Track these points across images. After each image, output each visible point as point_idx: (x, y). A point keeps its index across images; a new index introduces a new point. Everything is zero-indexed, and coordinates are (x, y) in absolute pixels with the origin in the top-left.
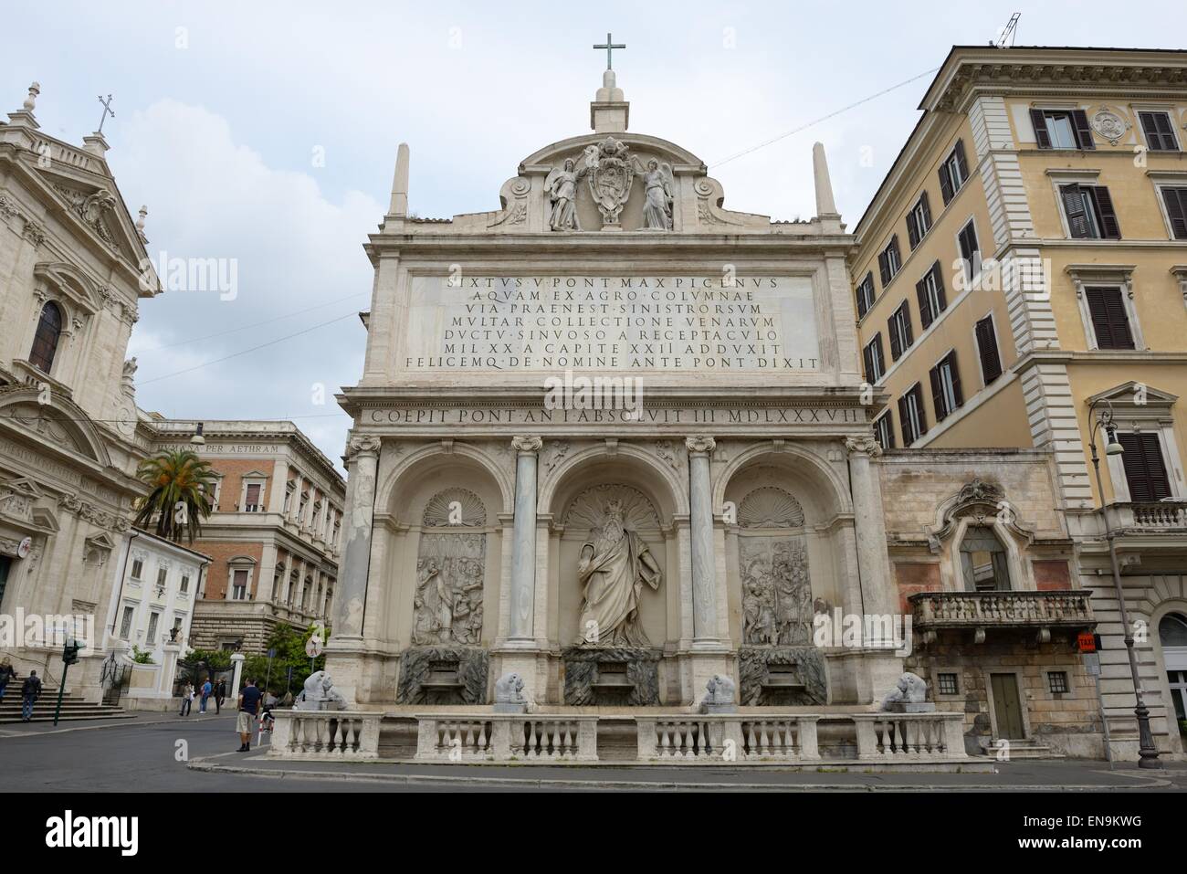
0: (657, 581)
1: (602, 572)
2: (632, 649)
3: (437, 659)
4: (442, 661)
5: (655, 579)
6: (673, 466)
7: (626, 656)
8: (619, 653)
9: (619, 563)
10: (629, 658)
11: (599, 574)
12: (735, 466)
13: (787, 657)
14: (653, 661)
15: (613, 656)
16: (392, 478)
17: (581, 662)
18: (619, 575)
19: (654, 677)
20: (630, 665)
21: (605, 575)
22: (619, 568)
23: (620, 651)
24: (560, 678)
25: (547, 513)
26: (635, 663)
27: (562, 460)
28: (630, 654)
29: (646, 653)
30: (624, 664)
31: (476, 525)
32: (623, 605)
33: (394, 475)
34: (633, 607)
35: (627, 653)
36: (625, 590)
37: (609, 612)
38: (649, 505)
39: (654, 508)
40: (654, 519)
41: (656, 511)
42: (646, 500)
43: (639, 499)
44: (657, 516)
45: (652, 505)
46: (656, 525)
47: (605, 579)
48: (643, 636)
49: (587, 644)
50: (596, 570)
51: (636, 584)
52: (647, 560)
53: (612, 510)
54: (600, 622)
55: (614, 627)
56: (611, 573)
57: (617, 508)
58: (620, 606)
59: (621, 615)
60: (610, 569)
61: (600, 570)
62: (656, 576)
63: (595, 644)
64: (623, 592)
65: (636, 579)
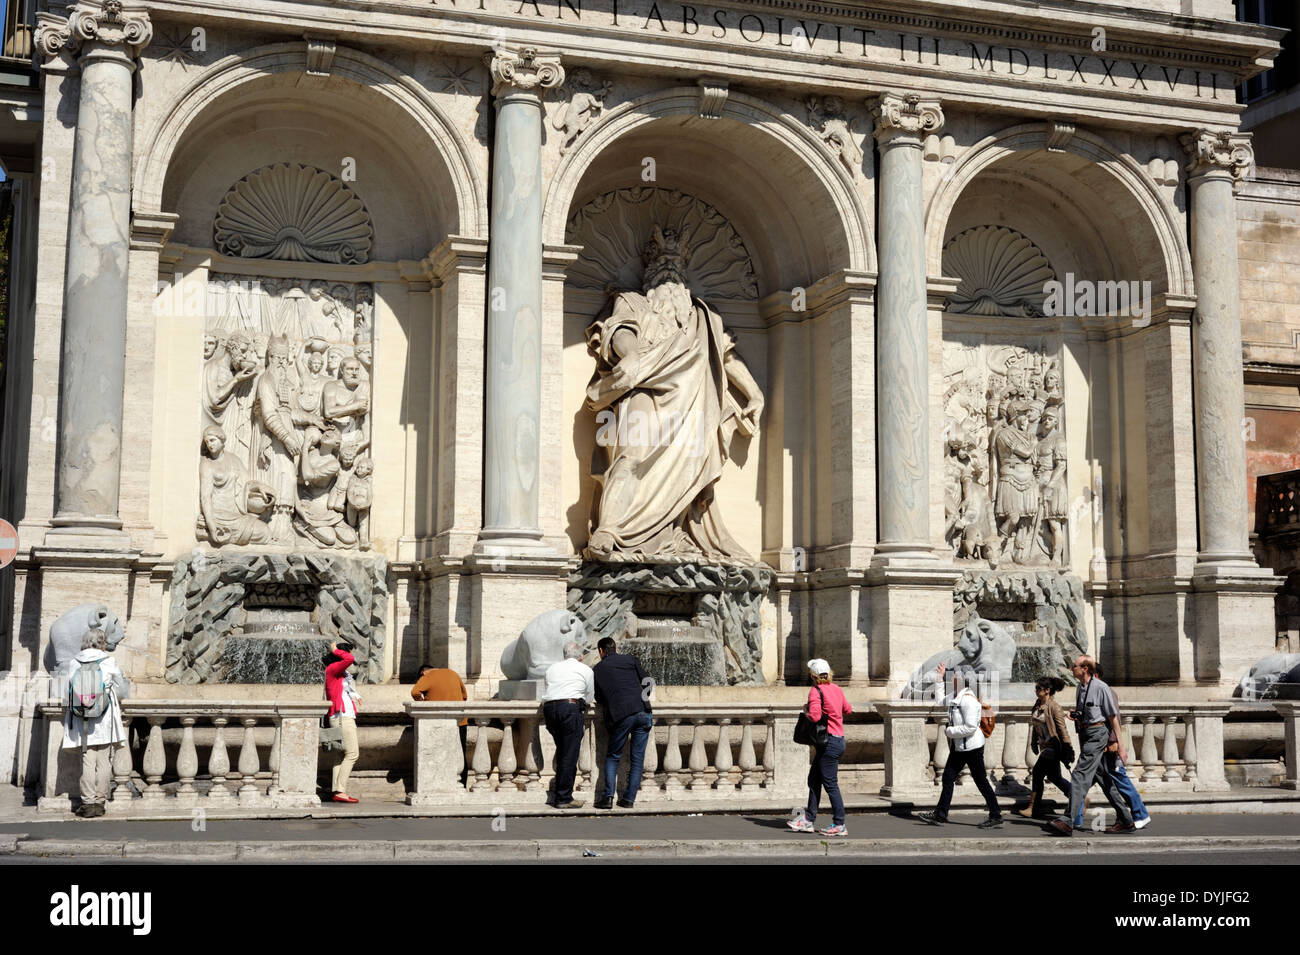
0: (757, 417)
1: (651, 392)
3: (267, 577)
4: (279, 585)
5: (752, 412)
6: (842, 158)
7: (701, 578)
8: (688, 572)
9: (692, 377)
11: (644, 394)
12: (970, 172)
13: (1019, 589)
14: (754, 592)
16: (175, 122)
19: (755, 625)
20: (707, 599)
21: (659, 399)
22: (691, 384)
23: (692, 568)
25: (561, 243)
26: (718, 593)
27: (596, 121)
28: (711, 576)
29: (745, 573)
30: (693, 597)
31: (344, 261)
32: (697, 468)
33: (180, 115)
34: (717, 471)
35: (705, 572)
37: (664, 481)
38: (735, 245)
39: (748, 254)
40: (744, 277)
41: (750, 260)
42: (730, 232)
43: (713, 227)
44: (753, 272)
45: (742, 244)
46: (748, 290)
47: (658, 407)
48: (727, 537)
49: (620, 551)
50: (637, 385)
51: (723, 421)
52: (733, 369)
53: (666, 249)
54: (647, 501)
55: (673, 515)
56: (674, 395)
57: (678, 245)
58: (689, 469)
59: (690, 488)
60: (672, 384)
61: (648, 385)
62: (755, 410)
63: (639, 552)
65: (724, 412)
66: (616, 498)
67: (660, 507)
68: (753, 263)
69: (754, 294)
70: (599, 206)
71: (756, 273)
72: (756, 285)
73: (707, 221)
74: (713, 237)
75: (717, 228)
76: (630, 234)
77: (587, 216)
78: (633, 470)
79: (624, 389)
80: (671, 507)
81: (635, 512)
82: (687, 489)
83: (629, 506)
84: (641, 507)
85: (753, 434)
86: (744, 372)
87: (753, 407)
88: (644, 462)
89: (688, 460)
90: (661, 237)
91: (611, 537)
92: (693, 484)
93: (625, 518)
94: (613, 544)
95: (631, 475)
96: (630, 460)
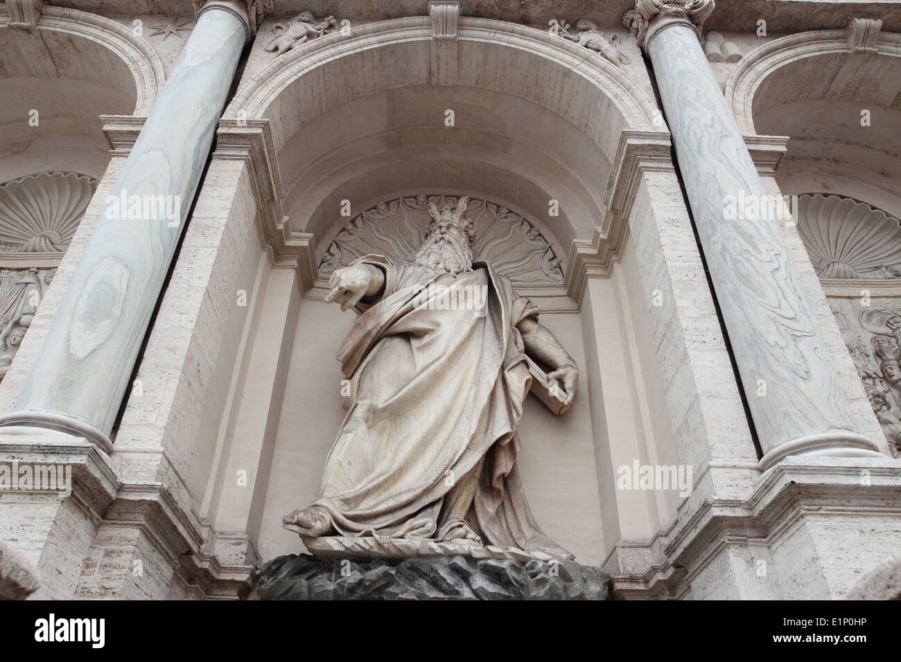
0: (569, 383)
1: (408, 336)
2: (505, 554)
5: (561, 379)
7: (480, 581)
8: (455, 570)
9: (459, 313)
10: (493, 588)
11: (398, 340)
15: (436, 583)
21: (415, 343)
23: (461, 562)
27: (313, 43)
28: (495, 575)
29: (554, 571)
32: (471, 424)
35: (486, 569)
36: (477, 382)
37: (424, 444)
38: (532, 237)
39: (547, 242)
40: (545, 264)
41: (550, 247)
42: (526, 227)
43: (506, 225)
44: (555, 257)
45: (540, 235)
46: (552, 275)
47: (415, 351)
48: (537, 534)
49: (341, 535)
50: (386, 327)
51: (509, 367)
52: (535, 339)
53: (441, 220)
54: (394, 469)
55: (440, 492)
56: (435, 335)
57: (454, 216)
58: (461, 427)
59: (464, 453)
60: (432, 323)
61: (401, 326)
62: (564, 375)
63: (369, 534)
64: (471, 388)
65: (512, 360)
66: (340, 458)
67: (418, 480)
68: (554, 250)
69: (559, 277)
70: (382, 212)
71: (558, 258)
72: (560, 268)
73: (500, 220)
74: (507, 233)
75: (512, 225)
76: (415, 232)
77: (368, 220)
78: (367, 420)
79: (369, 333)
80: (434, 479)
81: (375, 482)
82: (459, 454)
83: (367, 475)
84: (385, 477)
85: (566, 403)
86: (549, 340)
87: (560, 372)
88: (384, 409)
89: (460, 416)
90: (437, 213)
91: (324, 513)
92: (467, 448)
93: (357, 491)
94: (329, 523)
95: (364, 426)
96: (362, 405)
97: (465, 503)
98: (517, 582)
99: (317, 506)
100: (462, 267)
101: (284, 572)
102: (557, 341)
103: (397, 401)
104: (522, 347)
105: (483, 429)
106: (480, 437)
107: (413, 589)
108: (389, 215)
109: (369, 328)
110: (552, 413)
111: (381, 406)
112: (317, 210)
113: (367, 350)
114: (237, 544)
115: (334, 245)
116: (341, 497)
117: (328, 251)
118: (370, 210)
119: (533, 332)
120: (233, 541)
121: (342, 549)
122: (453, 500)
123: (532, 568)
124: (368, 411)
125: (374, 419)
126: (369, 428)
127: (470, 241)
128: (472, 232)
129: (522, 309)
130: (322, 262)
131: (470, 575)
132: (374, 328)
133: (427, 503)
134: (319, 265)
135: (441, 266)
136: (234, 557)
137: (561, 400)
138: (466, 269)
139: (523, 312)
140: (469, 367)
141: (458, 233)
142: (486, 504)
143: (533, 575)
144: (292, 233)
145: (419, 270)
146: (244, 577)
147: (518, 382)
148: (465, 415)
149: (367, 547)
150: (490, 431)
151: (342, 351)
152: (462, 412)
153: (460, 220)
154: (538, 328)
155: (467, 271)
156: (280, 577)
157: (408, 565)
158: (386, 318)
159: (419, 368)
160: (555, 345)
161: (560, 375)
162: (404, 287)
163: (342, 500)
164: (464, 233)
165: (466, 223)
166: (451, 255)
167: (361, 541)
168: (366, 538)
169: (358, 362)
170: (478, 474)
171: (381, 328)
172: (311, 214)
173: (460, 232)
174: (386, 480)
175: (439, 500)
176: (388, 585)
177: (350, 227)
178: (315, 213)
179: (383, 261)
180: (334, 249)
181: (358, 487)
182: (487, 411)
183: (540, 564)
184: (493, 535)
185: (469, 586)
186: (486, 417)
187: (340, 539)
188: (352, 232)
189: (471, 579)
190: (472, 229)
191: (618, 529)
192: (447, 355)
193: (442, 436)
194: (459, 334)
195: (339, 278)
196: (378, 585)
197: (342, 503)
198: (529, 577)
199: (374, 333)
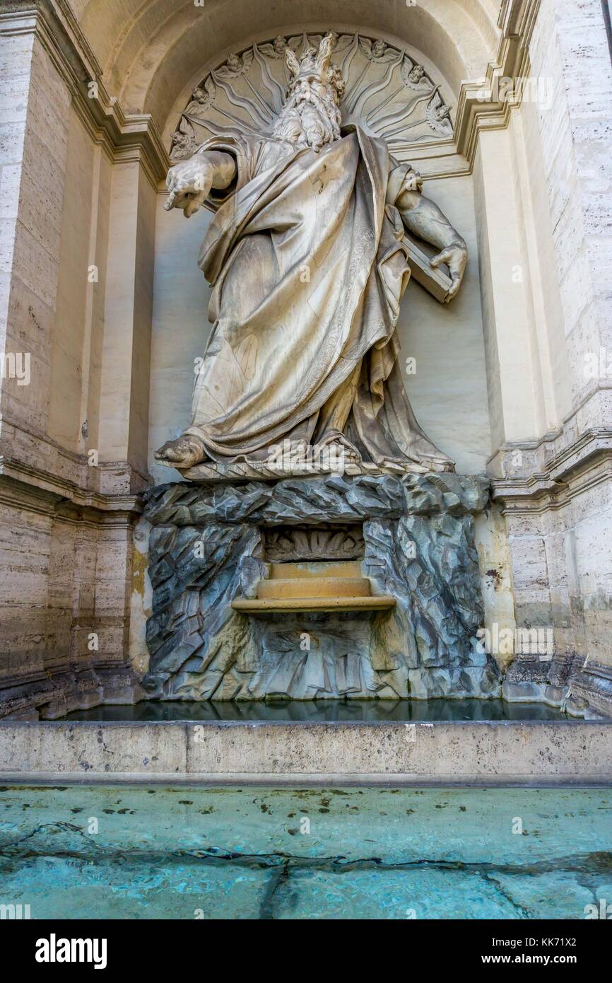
0: (456, 267)
1: (268, 233)
2: (380, 470)
5: (446, 263)
7: (355, 497)
8: (331, 487)
9: (324, 199)
10: (371, 502)
11: (259, 240)
14: (458, 512)
15: (312, 501)
17: (199, 525)
18: (324, 233)
19: (462, 569)
20: (375, 530)
21: (275, 240)
22: (324, 212)
23: (335, 477)
24: (133, 584)
26: (392, 518)
28: (372, 490)
29: (429, 482)
30: (350, 530)
32: (342, 331)
34: (375, 332)
35: (362, 485)
36: (347, 282)
37: (294, 356)
38: (416, 79)
39: (433, 84)
40: (432, 114)
41: (437, 90)
42: (408, 66)
43: (384, 65)
44: (442, 104)
45: (424, 75)
46: (439, 128)
47: (277, 252)
48: (418, 437)
49: (215, 462)
50: (243, 225)
51: (383, 260)
52: (417, 215)
53: (301, 73)
54: (264, 387)
55: (314, 406)
56: (298, 231)
57: (316, 65)
58: (333, 334)
59: (337, 362)
60: (293, 216)
61: (258, 224)
62: (449, 259)
63: (241, 460)
64: (342, 289)
65: (386, 251)
66: (206, 383)
67: (291, 395)
68: (441, 93)
69: (448, 130)
70: (234, 68)
71: (447, 104)
72: (449, 118)
73: (376, 60)
74: (384, 78)
75: (390, 65)
76: (275, 91)
77: (219, 81)
78: (230, 339)
79: (225, 235)
80: (307, 393)
81: (246, 404)
82: (332, 365)
83: (237, 396)
84: (255, 397)
85: (451, 291)
86: (433, 215)
87: (446, 254)
88: (247, 325)
89: (331, 323)
90: (295, 63)
91: (196, 442)
92: (341, 357)
93: (229, 414)
94: (201, 451)
95: (227, 346)
96: (223, 324)
97: (342, 413)
98: (394, 495)
99: (188, 435)
100: (327, 136)
101: (166, 499)
102: (443, 216)
103: (260, 314)
104: (401, 229)
105: (357, 333)
106: (354, 343)
107: (291, 508)
108: (244, 71)
109: (225, 229)
110: (438, 301)
111: (242, 322)
112: (153, 81)
113: (226, 254)
114: (120, 474)
115: (184, 121)
116: (212, 423)
117: (178, 129)
118: (220, 67)
119: (415, 207)
120: (117, 472)
121: (217, 476)
122: (330, 411)
123: (408, 480)
124: (230, 329)
125: (237, 337)
126: (233, 347)
127: (339, 96)
128: (339, 84)
129: (402, 180)
130: (174, 145)
131: (347, 491)
132: (229, 229)
133: (301, 420)
134: (168, 150)
135: (302, 138)
136: (119, 487)
137: (446, 288)
138: (332, 138)
139: (403, 183)
140: (339, 265)
141: (322, 88)
142: (365, 411)
143: (410, 488)
144: (126, 117)
145: (277, 147)
146: (130, 505)
147: (393, 276)
148: (336, 321)
149: (241, 473)
150: (364, 336)
151: (201, 257)
152: (334, 316)
153: (324, 70)
154: (421, 202)
155: (335, 140)
156: (163, 505)
157: (285, 486)
158: (241, 215)
159: (282, 272)
160: (441, 221)
161: (445, 259)
162: (262, 172)
163: (214, 426)
164: (330, 87)
165: (331, 73)
166: (313, 123)
167: (234, 468)
168: (239, 465)
169: (219, 268)
170: (355, 381)
171: (238, 227)
172: (147, 85)
173: (324, 86)
174: (257, 400)
175: (314, 414)
176: (267, 505)
177: (200, 94)
178: (152, 83)
179: (232, 141)
180: (185, 126)
181: (229, 410)
182: (360, 314)
183: (416, 478)
184: (373, 444)
185: (346, 501)
186: (359, 321)
187: (215, 467)
188: (202, 100)
189: (347, 494)
190: (339, 79)
191: (503, 431)
192: (312, 254)
193: (314, 346)
194: (324, 226)
195: (175, 178)
196: (257, 506)
197: (214, 428)
198: (406, 490)
199: (231, 234)
